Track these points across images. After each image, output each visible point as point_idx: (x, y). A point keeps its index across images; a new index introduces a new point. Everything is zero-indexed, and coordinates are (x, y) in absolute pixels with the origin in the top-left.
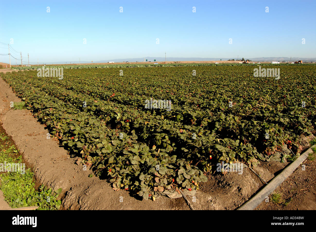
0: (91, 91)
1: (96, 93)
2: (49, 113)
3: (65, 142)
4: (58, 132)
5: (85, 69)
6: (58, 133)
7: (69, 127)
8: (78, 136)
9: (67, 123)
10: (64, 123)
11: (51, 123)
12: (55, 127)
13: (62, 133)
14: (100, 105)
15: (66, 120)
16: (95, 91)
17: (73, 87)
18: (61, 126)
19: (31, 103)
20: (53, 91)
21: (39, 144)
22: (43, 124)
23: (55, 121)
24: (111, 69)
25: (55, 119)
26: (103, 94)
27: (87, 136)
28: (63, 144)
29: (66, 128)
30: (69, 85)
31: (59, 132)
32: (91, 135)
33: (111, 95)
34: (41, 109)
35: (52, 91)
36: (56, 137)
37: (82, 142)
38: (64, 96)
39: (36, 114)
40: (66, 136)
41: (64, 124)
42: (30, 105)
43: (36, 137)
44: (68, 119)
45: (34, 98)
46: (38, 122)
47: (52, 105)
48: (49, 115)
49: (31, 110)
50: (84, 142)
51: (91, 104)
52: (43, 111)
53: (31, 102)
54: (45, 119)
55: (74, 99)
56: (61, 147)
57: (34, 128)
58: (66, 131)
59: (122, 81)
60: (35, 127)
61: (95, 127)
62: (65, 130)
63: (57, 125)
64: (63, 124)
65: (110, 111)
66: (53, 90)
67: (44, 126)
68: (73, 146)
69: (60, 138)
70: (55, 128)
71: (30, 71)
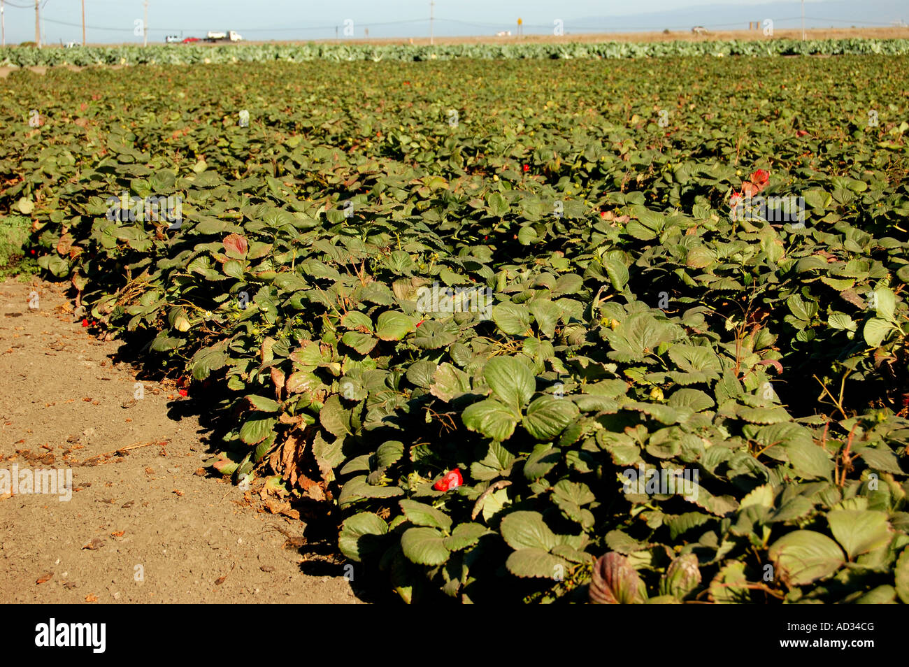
0: (556, 167)
1: (596, 174)
2: (213, 275)
3: (370, 523)
4: (298, 434)
5: (473, 61)
6: (290, 444)
7: (404, 384)
8: (509, 458)
9: (384, 348)
10: (361, 350)
11: (232, 361)
12: (273, 385)
13: (330, 438)
14: (663, 240)
15: (374, 318)
16: (584, 160)
17: (404, 140)
18: (324, 374)
19: (77, 221)
20: (244, 160)
21: (111, 531)
22: (158, 378)
23: (272, 332)
24: (670, 62)
25: (271, 318)
26: (664, 181)
27: (628, 452)
28: (348, 544)
29: (381, 394)
30: (367, 131)
31: (305, 437)
32: (667, 446)
33: (736, 182)
34: (147, 261)
35: (240, 164)
36: (272, 483)
37: (560, 524)
38: (331, 192)
39: (108, 304)
40: (375, 464)
41: (356, 356)
42: (65, 243)
43: (88, 475)
44: (395, 307)
45: (95, 185)
46: (122, 364)
47: (246, 220)
48: (218, 299)
49: (66, 285)
50: (587, 520)
51: (573, 236)
52: (165, 263)
53: (75, 213)
54: (176, 334)
55: (420, 205)
56: (325, 579)
57: (78, 403)
58: (376, 419)
59: (782, 122)
60: (90, 394)
61: (677, 387)
62: (365, 412)
63: (288, 368)
64: (347, 359)
65: (773, 279)
66: (248, 157)
67: (168, 392)
68: (456, 561)
69: (316, 493)
70: (268, 390)
71: (91, 71)
